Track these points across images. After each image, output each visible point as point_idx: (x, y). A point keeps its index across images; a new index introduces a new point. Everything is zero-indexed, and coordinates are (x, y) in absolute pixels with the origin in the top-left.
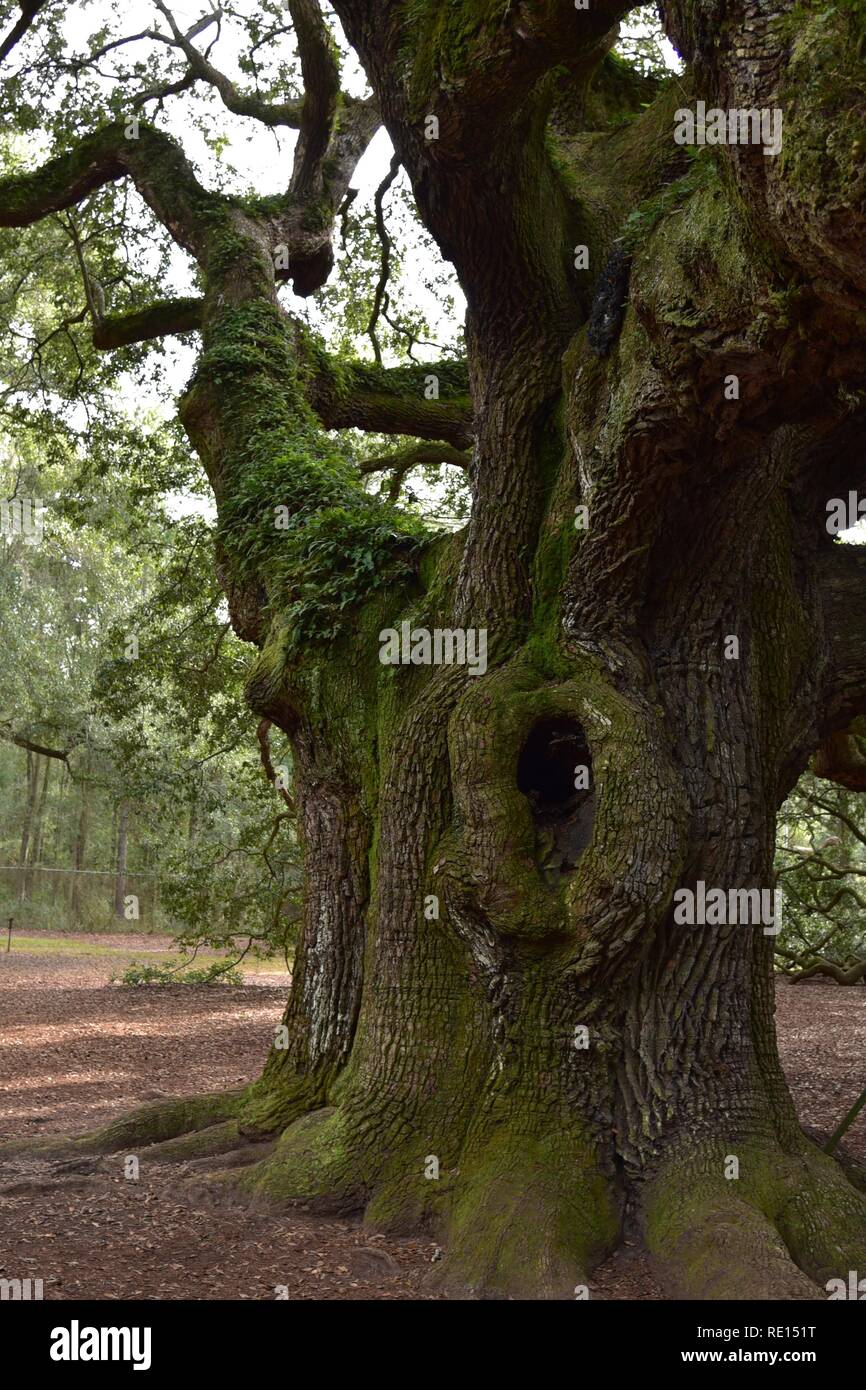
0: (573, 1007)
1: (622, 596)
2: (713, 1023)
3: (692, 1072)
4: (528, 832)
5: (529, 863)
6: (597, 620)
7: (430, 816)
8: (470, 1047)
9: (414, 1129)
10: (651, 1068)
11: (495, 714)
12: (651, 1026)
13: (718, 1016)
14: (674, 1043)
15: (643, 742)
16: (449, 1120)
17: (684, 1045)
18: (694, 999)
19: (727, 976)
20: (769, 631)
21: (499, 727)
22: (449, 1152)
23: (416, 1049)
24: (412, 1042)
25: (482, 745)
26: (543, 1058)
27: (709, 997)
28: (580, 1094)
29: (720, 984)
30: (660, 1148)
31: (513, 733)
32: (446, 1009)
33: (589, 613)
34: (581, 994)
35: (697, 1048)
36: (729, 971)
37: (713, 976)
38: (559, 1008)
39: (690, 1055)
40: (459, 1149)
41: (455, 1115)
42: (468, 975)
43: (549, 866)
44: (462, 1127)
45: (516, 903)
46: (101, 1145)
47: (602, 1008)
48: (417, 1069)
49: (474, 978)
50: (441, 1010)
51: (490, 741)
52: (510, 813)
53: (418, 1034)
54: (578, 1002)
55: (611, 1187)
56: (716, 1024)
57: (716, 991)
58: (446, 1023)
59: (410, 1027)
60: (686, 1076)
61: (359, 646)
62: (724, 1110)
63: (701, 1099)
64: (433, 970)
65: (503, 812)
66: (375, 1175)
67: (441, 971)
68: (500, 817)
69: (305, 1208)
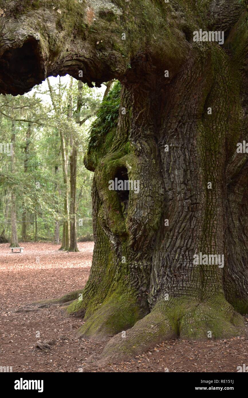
0: (134, 255)
1: (144, 125)
2: (176, 260)
3: (168, 276)
4: (116, 203)
5: (118, 212)
6: (137, 134)
7: (98, 200)
8: (111, 268)
9: (95, 293)
10: (156, 274)
11: (104, 168)
12: (158, 261)
13: (178, 257)
14: (163, 266)
15: (139, 173)
16: (103, 290)
17: (166, 267)
18: (171, 252)
19: (183, 245)
20: (213, 127)
21: (105, 172)
22: (102, 299)
23: (97, 269)
24: (96, 267)
25: (100, 178)
26: (126, 271)
27: (176, 251)
28: (135, 282)
29: (180, 248)
30: (156, 298)
31: (109, 173)
32: (105, 257)
33: (134, 132)
34: (135, 251)
35: (170, 267)
36: (184, 244)
37: (177, 245)
38: (130, 256)
39: (168, 270)
40: (104, 298)
41: (105, 288)
42: (110, 247)
43: (124, 213)
44: (106, 292)
45: (114, 224)
46: (59, 302)
47: (141, 256)
48: (97, 275)
49: (112, 248)
50: (103, 257)
51: (102, 177)
52: (109, 197)
53: (98, 265)
54: (135, 254)
55: (141, 310)
56: (177, 261)
57: (179, 250)
58: (104, 261)
59: (96, 263)
60: (166, 276)
61: (104, 146)
62: (175, 287)
63: (168, 283)
64: (102, 246)
65: (107, 197)
66: (86, 305)
67: (104, 246)
68: (107, 199)
69: (74, 315)
